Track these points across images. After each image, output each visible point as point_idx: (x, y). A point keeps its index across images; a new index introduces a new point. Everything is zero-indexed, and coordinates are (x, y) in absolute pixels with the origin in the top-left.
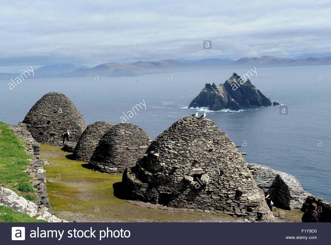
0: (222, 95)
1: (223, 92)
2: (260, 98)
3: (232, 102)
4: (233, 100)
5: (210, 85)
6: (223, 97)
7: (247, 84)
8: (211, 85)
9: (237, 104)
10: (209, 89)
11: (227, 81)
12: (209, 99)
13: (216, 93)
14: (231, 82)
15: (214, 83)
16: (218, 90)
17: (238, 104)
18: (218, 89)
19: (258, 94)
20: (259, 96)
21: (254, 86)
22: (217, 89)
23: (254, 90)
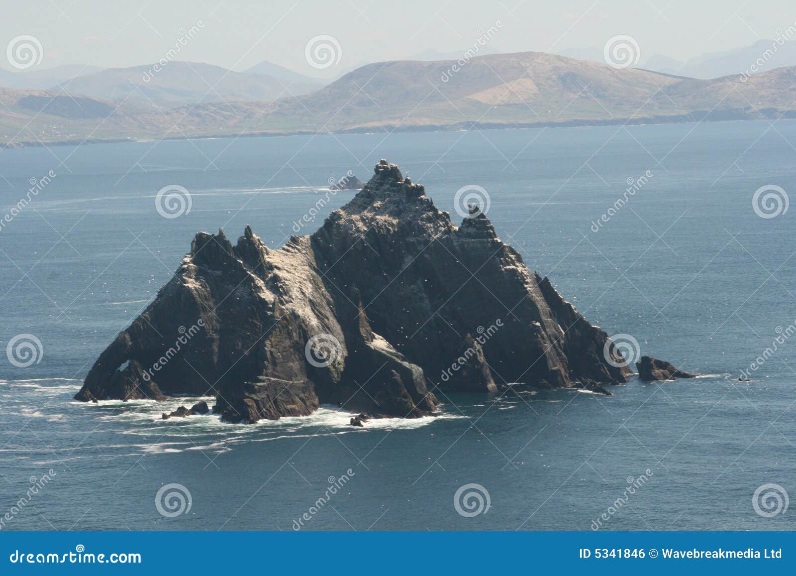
0: (305, 312)
1: (309, 289)
2: (551, 330)
3: (378, 354)
4: (380, 343)
5: (226, 244)
6: (314, 322)
7: (469, 235)
8: (234, 243)
9: (408, 372)
10: (219, 273)
11: (335, 216)
12: (215, 336)
13: (268, 295)
14: (360, 224)
15: (248, 232)
16: (276, 278)
17: (417, 370)
18: (276, 271)
19: (541, 304)
20: (544, 318)
21: (513, 252)
22: (271, 267)
23: (517, 280)
